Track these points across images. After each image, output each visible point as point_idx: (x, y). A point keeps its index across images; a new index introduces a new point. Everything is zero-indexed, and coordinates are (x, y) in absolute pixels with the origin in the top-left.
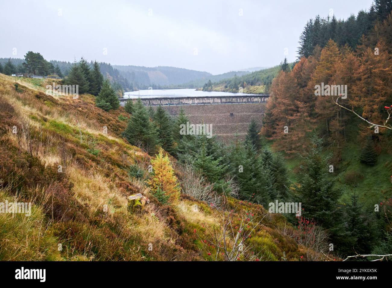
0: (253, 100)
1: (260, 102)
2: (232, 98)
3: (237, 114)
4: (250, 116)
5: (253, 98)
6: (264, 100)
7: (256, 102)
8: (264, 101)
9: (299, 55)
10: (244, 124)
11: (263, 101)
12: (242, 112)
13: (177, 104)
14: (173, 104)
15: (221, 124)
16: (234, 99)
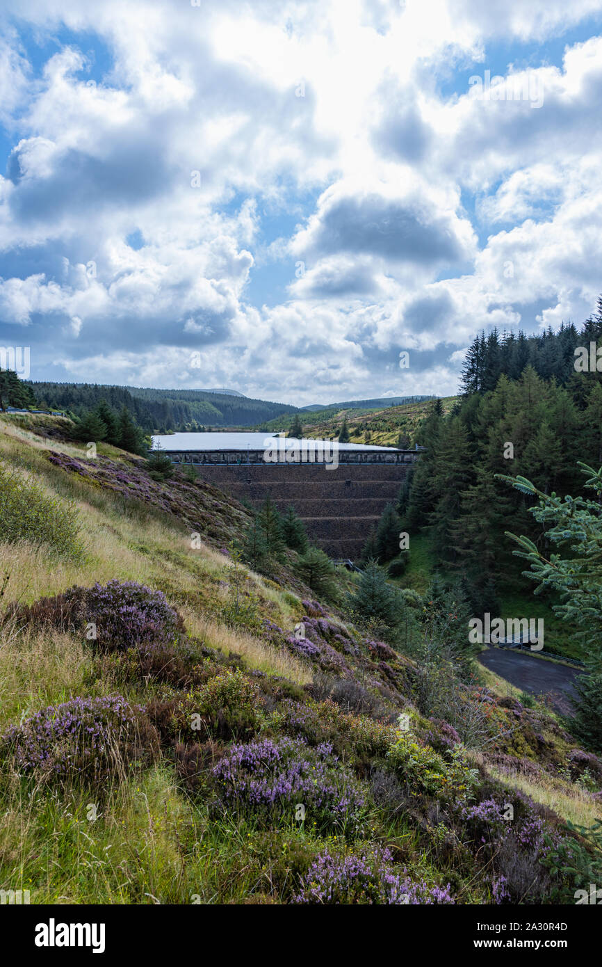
0: (383, 458)
1: (397, 462)
2: (348, 453)
3: (358, 482)
4: (380, 485)
5: (384, 454)
6: (403, 457)
7: (389, 462)
8: (403, 461)
9: (464, 384)
10: (370, 501)
11: (400, 459)
12: (365, 478)
13: (254, 462)
14: (245, 462)
15: (330, 500)
16: (351, 456)
